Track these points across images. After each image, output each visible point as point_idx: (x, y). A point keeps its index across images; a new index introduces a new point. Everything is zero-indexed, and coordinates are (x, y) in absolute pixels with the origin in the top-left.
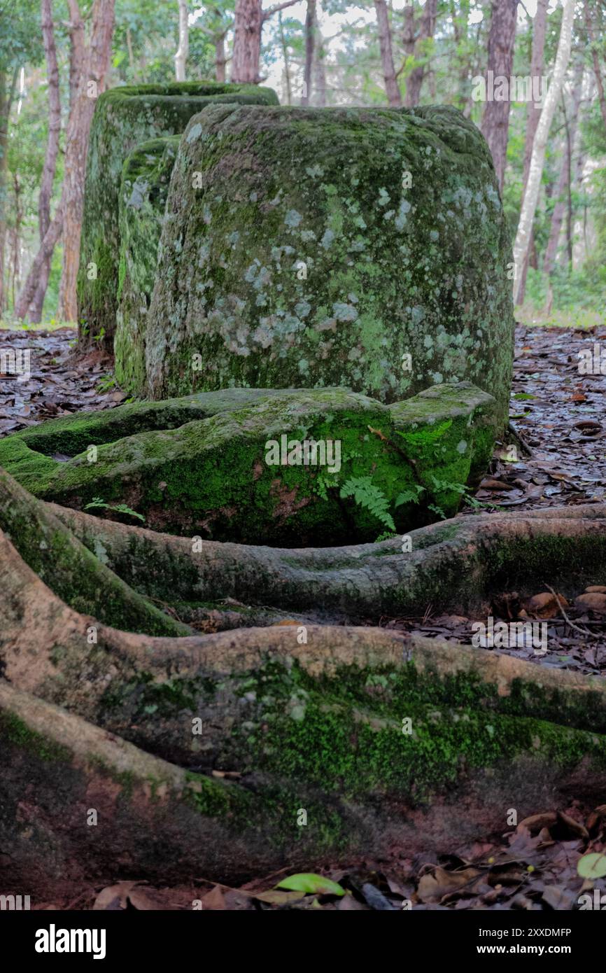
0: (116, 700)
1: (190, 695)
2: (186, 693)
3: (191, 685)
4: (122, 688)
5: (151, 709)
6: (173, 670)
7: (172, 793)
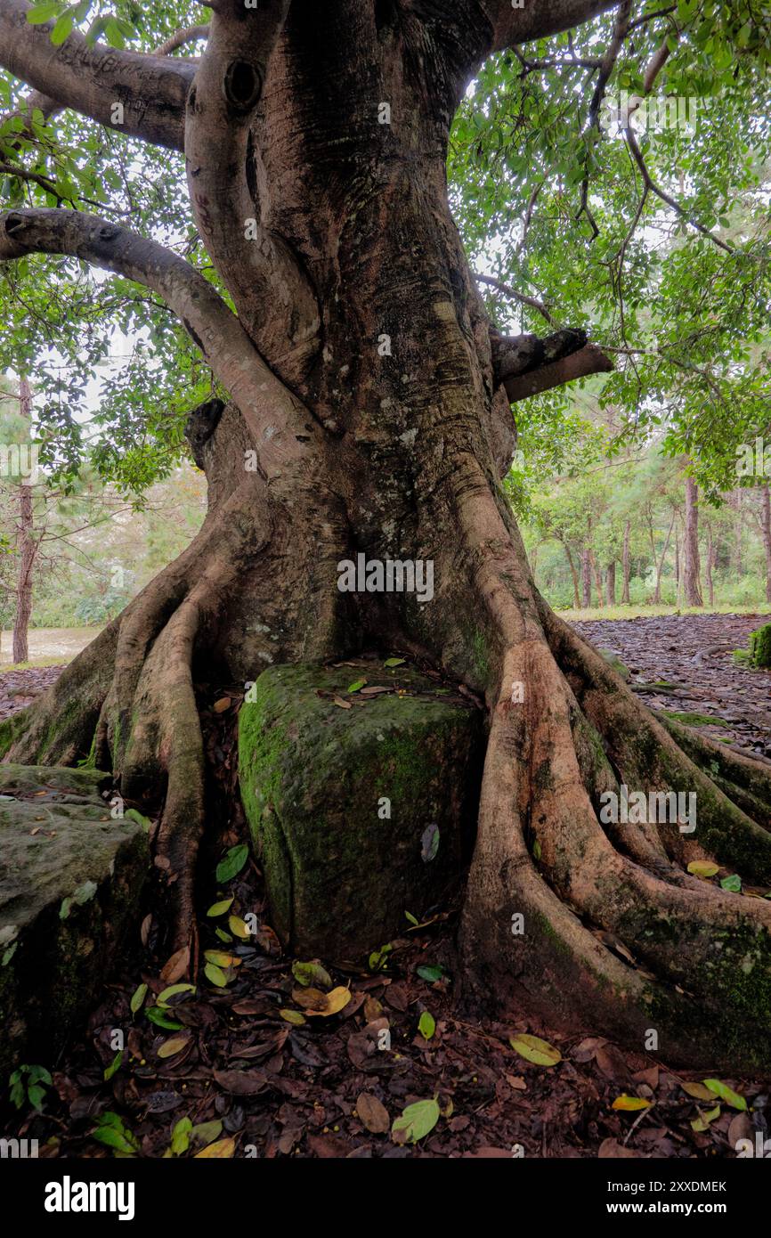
0: (629, 922)
1: (679, 931)
2: (677, 929)
3: (682, 924)
4: (635, 914)
5: (649, 934)
6: (673, 912)
7: (630, 998)
